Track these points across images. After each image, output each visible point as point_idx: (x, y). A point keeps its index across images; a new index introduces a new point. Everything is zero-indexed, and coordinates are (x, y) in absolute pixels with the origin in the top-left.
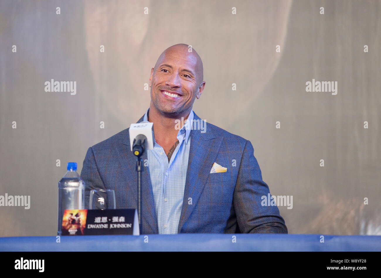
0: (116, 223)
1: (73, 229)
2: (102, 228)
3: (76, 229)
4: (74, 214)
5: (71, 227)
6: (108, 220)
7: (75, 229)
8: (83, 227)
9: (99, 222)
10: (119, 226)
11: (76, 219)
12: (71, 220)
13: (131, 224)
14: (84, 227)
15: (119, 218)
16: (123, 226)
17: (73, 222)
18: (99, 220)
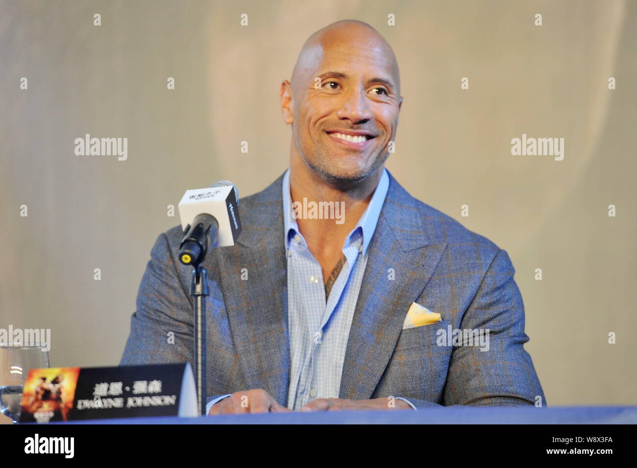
0: (142, 395)
1: (44, 412)
2: (110, 406)
3: (51, 411)
4: (50, 378)
5: (40, 407)
6: (123, 388)
7: (49, 412)
8: (66, 407)
9: (105, 393)
10: (147, 401)
11: (53, 388)
12: (42, 392)
13: (174, 397)
14: (70, 405)
15: (148, 384)
16: (157, 401)
17: (46, 395)
18: (103, 389)
